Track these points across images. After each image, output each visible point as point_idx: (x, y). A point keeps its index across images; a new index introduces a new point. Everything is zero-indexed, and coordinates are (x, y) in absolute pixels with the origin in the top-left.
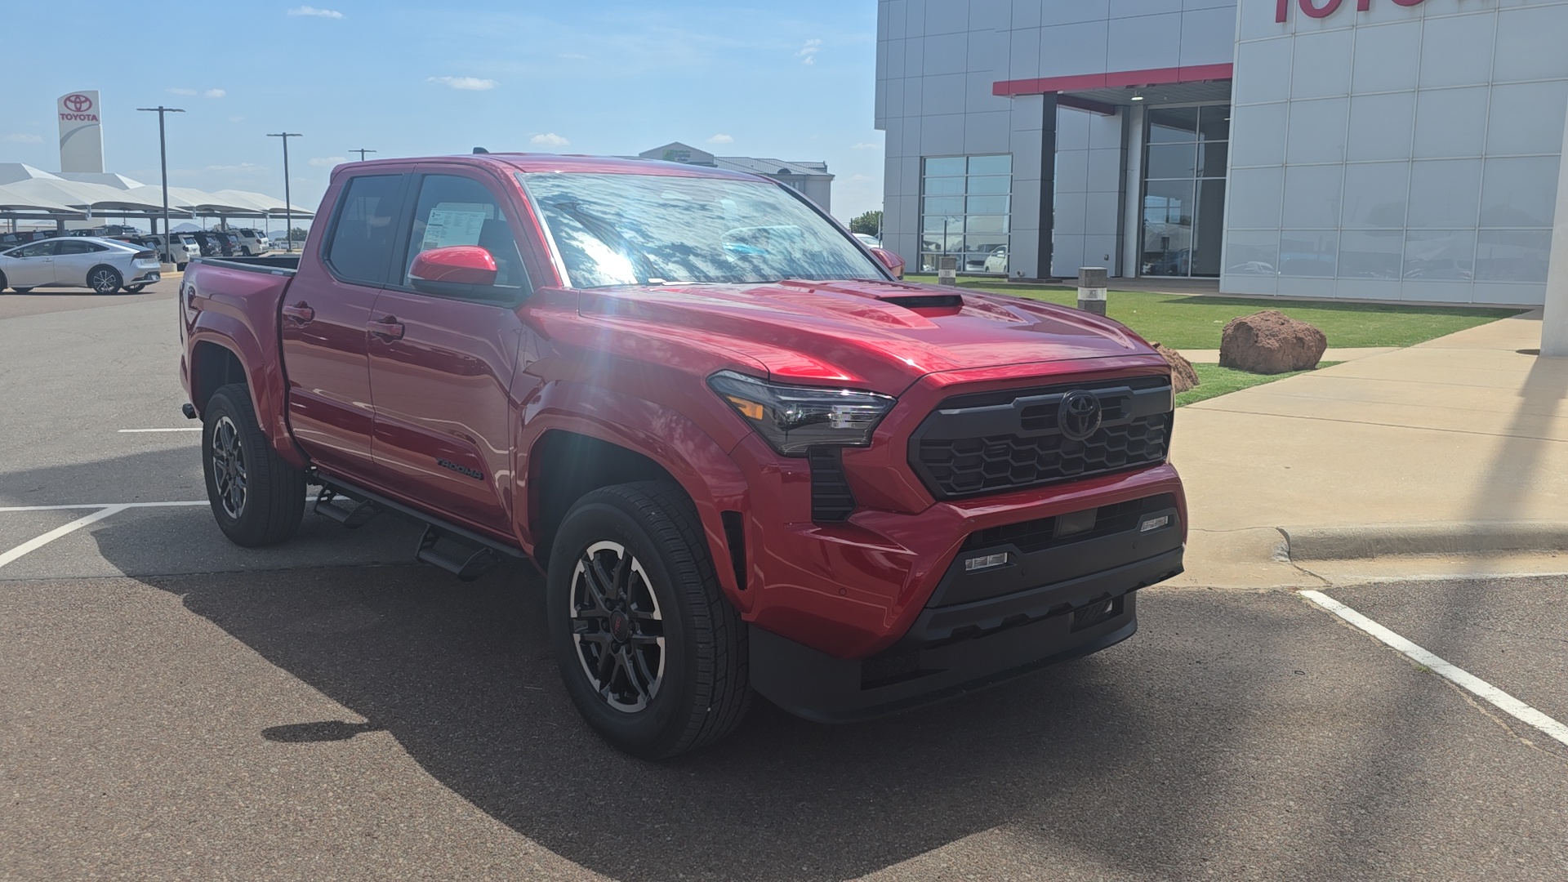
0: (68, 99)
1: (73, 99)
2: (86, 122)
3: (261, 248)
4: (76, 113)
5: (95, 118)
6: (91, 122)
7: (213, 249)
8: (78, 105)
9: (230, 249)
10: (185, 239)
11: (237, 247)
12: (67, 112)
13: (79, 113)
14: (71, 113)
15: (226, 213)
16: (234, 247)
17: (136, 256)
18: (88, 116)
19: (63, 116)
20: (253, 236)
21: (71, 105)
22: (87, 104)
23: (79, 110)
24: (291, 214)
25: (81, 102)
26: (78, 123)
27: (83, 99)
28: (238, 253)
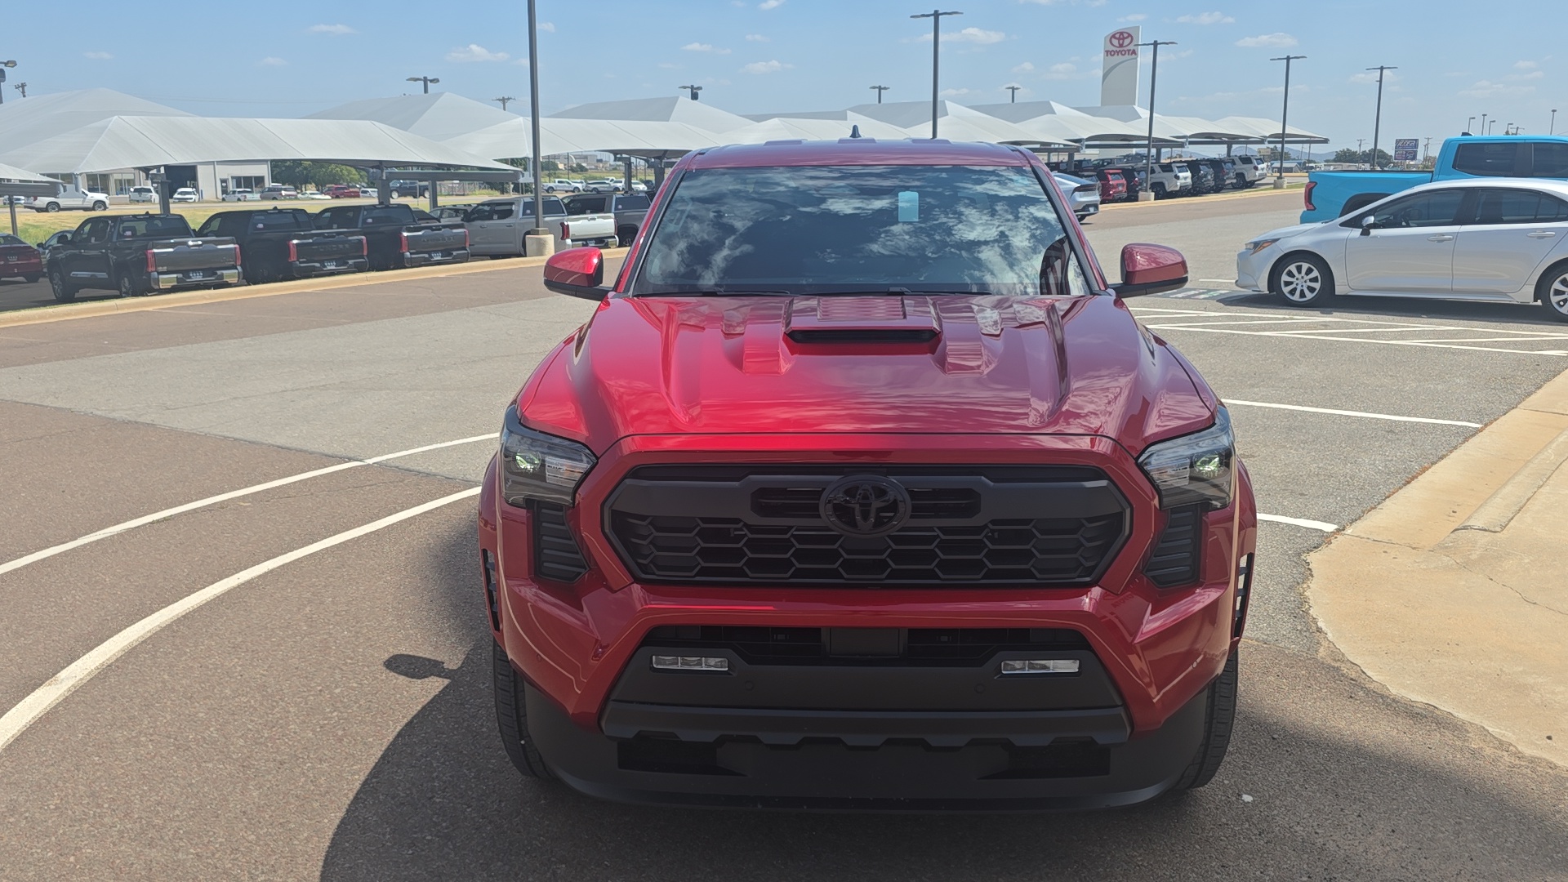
0: (1113, 36)
1: (1117, 36)
2: (1127, 57)
3: (1257, 174)
4: (1118, 49)
5: (1134, 52)
6: (1130, 57)
7: (1205, 176)
8: (1121, 42)
9: (1224, 176)
10: (1178, 167)
11: (1232, 174)
12: (1111, 48)
13: (1121, 49)
14: (1115, 49)
15: (1231, 140)
16: (1228, 174)
17: (1077, 189)
18: (1129, 51)
19: (1108, 53)
20: (1251, 163)
21: (1115, 42)
22: (1129, 40)
23: (1121, 46)
24: (1286, 139)
25: (1124, 39)
26: (1120, 58)
27: (1125, 35)
28: (1231, 180)
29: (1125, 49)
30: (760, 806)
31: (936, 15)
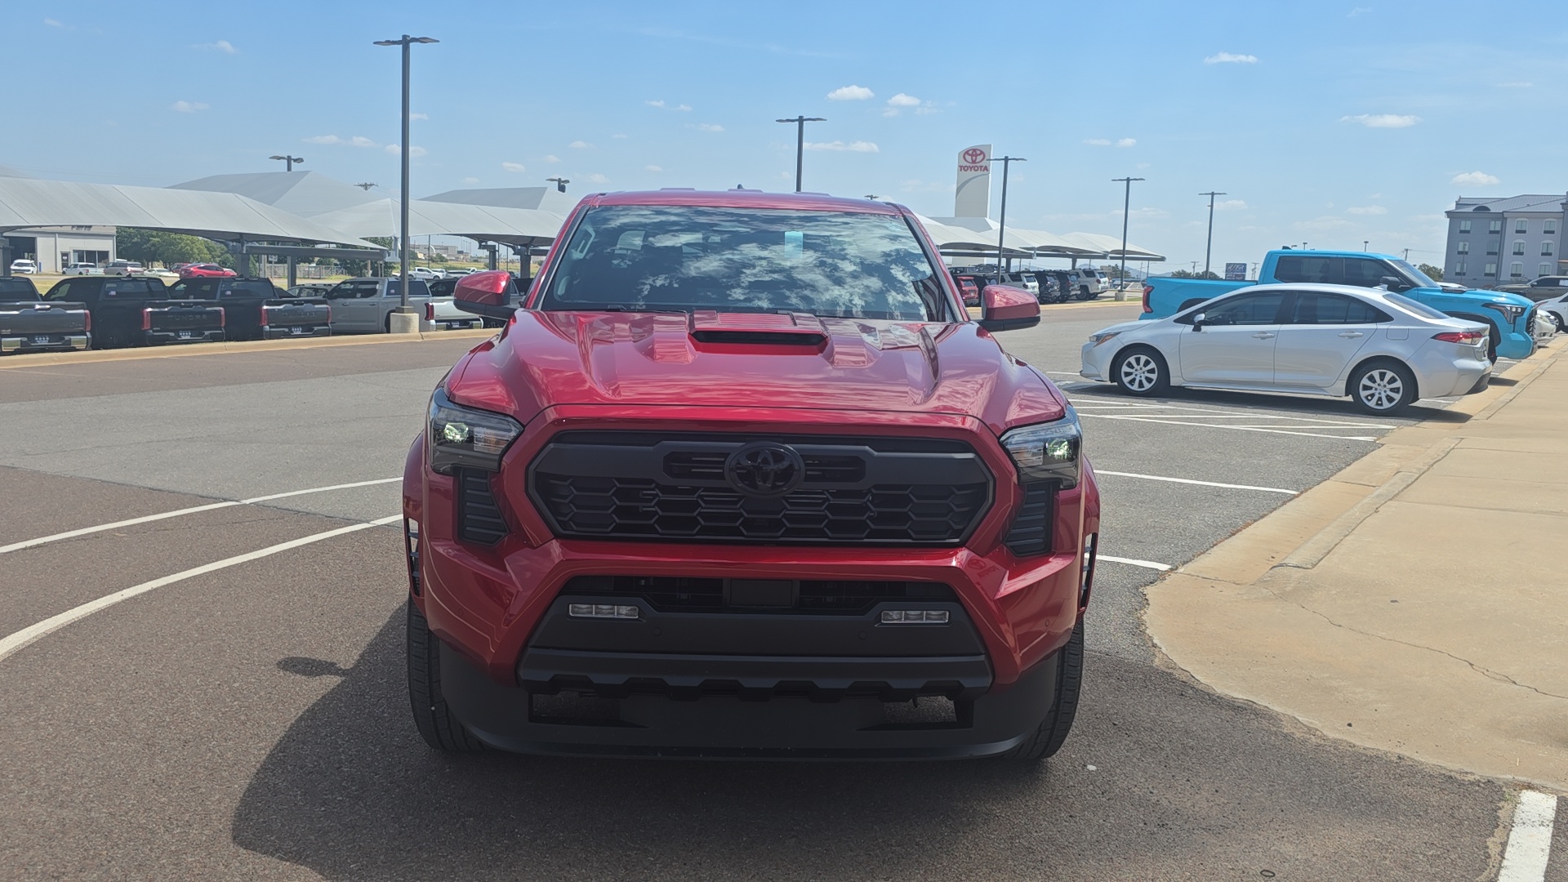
0: (967, 153)
1: (970, 152)
2: (979, 173)
3: (1100, 287)
4: (971, 165)
5: (986, 169)
6: (982, 173)
7: (1052, 287)
8: (974, 158)
9: (1069, 287)
10: (1026, 277)
11: (1076, 286)
12: (965, 164)
13: (974, 165)
14: (968, 165)
15: (1076, 254)
16: (1073, 285)
18: (981, 166)
19: (961, 168)
20: (1094, 276)
21: (969, 158)
22: (982, 156)
23: (974, 162)
24: (1126, 255)
25: (977, 155)
26: (971, 174)
27: (978, 152)
28: (1075, 291)
29: (978, 165)
30: (660, 755)
31: (801, 120)
